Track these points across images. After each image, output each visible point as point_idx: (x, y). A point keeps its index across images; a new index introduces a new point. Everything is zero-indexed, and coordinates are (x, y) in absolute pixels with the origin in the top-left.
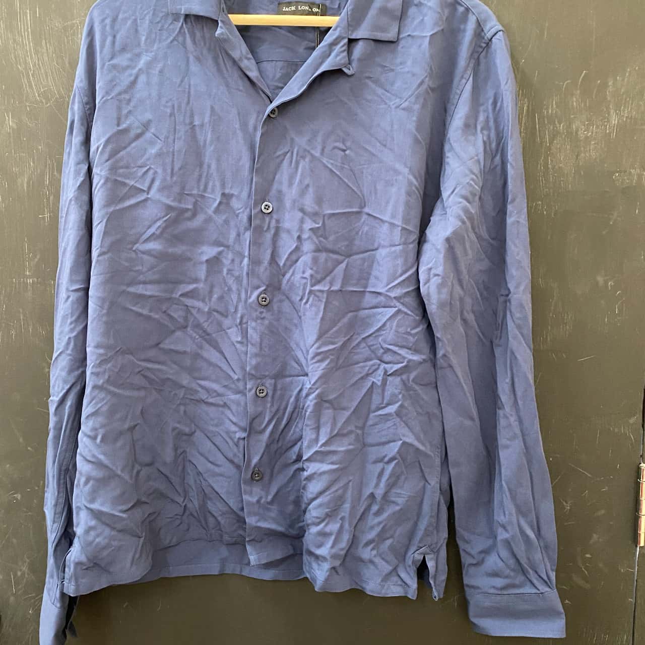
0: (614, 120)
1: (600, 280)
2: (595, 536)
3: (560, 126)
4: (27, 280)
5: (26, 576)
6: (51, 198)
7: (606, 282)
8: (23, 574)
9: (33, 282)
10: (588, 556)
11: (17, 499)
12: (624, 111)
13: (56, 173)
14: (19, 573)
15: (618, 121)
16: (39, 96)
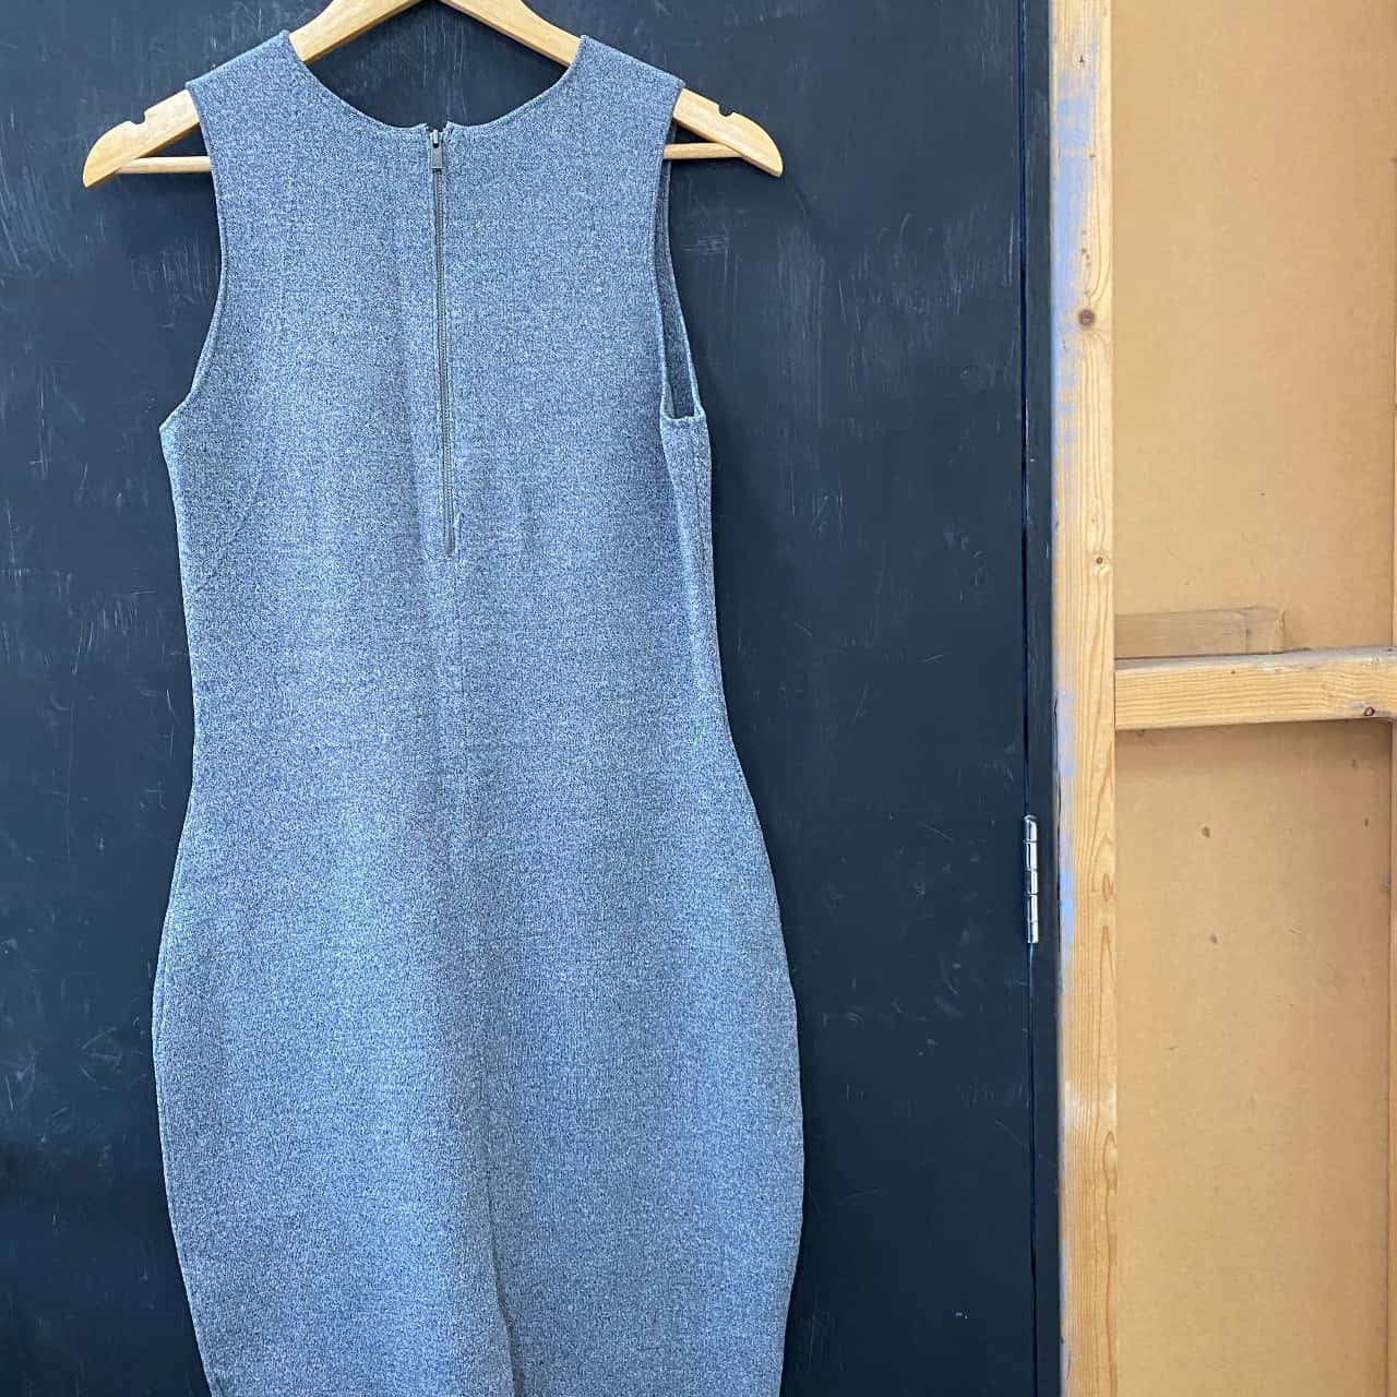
0: (956, 289)
1: (949, 536)
2: (965, 934)
3: (876, 299)
4: (12, 572)
5: (33, 1078)
6: (51, 429)
7: (958, 539)
8: (27, 1079)
9: (25, 577)
10: (957, 966)
11: (10, 949)
12: (970, 273)
13: (56, 389)
14: (20, 1075)
15: (963, 290)
16: (21, 262)
